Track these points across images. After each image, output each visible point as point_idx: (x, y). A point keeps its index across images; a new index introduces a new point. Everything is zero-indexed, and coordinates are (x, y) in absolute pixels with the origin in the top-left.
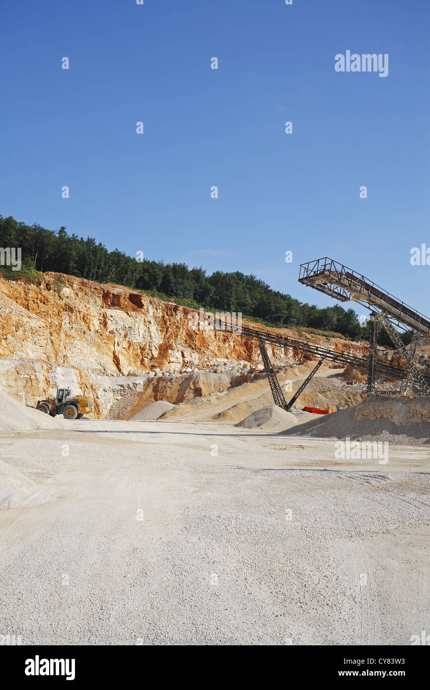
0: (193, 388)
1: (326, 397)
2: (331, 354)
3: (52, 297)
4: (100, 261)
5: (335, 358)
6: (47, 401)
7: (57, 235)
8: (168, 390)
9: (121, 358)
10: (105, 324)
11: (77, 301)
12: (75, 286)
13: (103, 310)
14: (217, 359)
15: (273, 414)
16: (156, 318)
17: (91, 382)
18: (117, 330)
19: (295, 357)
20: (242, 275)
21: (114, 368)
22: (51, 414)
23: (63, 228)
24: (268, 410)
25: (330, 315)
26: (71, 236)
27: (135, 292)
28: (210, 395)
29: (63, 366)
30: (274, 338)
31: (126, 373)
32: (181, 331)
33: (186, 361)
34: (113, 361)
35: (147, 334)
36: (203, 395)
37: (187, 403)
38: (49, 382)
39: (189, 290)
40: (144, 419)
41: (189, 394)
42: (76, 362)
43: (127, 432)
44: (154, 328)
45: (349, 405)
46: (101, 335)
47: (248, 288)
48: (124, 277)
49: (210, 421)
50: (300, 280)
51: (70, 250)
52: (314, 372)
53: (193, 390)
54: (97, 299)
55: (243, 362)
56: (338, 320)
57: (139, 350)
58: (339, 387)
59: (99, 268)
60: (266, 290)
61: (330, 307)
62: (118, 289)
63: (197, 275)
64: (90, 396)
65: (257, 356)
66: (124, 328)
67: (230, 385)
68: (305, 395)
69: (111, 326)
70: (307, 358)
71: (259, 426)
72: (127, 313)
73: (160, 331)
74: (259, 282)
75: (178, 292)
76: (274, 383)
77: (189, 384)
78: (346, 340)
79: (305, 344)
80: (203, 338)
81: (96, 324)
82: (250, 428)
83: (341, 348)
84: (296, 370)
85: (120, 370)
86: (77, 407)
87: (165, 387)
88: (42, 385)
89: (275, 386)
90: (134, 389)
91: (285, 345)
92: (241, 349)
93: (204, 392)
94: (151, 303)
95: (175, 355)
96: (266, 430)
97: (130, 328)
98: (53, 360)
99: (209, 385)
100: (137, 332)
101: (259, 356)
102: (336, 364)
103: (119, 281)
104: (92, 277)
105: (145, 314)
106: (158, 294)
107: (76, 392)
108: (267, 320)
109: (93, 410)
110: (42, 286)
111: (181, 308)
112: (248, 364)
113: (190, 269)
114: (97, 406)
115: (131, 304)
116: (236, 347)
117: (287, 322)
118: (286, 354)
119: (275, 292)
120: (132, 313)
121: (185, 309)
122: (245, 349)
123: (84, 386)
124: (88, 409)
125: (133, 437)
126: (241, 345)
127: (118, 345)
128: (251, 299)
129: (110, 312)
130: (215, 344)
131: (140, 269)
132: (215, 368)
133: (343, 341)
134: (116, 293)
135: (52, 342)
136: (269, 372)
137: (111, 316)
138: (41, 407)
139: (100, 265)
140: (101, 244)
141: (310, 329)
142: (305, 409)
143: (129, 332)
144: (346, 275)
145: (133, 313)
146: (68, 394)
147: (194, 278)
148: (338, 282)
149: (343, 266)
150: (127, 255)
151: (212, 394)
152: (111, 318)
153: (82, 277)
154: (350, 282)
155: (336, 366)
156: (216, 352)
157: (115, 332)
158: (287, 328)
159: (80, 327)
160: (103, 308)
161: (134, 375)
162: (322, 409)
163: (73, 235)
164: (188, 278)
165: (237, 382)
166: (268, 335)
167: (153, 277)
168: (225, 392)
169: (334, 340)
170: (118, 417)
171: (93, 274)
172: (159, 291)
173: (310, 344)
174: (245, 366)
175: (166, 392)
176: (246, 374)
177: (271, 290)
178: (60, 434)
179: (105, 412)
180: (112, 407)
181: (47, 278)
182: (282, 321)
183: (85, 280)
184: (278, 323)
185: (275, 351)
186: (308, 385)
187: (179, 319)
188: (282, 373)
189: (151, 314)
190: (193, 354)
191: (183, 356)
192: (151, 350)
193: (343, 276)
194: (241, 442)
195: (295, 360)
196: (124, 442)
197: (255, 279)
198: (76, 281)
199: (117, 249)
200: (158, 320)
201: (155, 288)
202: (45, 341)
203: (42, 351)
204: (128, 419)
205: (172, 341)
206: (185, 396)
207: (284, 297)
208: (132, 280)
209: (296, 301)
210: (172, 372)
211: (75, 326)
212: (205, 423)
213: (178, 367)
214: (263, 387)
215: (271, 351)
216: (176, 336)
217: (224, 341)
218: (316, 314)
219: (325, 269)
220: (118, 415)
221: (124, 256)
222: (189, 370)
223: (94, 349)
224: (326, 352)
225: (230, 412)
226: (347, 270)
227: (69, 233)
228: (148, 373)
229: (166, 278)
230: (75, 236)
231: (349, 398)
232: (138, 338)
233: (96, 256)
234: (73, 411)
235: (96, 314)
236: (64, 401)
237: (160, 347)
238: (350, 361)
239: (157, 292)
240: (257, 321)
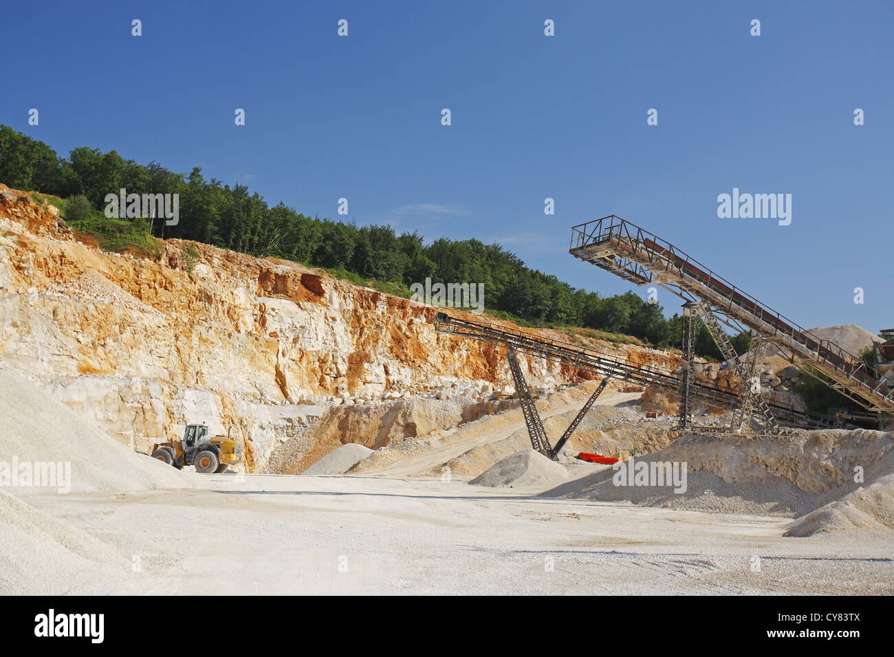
0: (402, 423)
1: (614, 437)
2: (622, 369)
3: (178, 279)
4: (255, 222)
5: (628, 376)
6: (170, 444)
7: (187, 181)
8: (363, 426)
9: (288, 376)
10: (263, 322)
11: (218, 285)
12: (216, 261)
13: (261, 300)
14: (441, 377)
15: (531, 464)
16: (343, 312)
17: (240, 414)
18: (281, 332)
19: (564, 374)
20: (480, 244)
21: (277, 391)
22: (175, 465)
23: (196, 170)
24: (523, 458)
25: (620, 308)
26: (209, 182)
27: (311, 271)
28: (429, 434)
29: (196, 389)
30: (531, 344)
31: (295, 399)
32: (384, 333)
33: (391, 381)
34: (276, 380)
35: (330, 337)
36: (418, 434)
37: (393, 447)
38: (173, 414)
39: (396, 268)
40: (325, 473)
41: (397, 434)
42: (216, 382)
43: (298, 493)
44: (340, 327)
45: (649, 451)
46: (256, 339)
47: (490, 265)
48: (294, 247)
49: (430, 476)
50: (572, 251)
51: (208, 204)
52: (594, 397)
53: (402, 426)
54: (250, 281)
55: (481, 383)
56: (632, 316)
57: (317, 363)
58: (633, 422)
59: (253, 232)
60: (518, 267)
61: (619, 295)
62: (284, 267)
63: (409, 244)
64: (239, 436)
65: (504, 371)
66: (293, 328)
67: (461, 419)
68: (580, 434)
69: (272, 325)
70: (583, 376)
71: (507, 482)
72: (299, 305)
73: (351, 332)
74: (508, 256)
75: (379, 272)
76: (531, 414)
77: (396, 417)
78: (644, 347)
79: (581, 353)
80: (419, 345)
81: (248, 321)
82: (493, 486)
83: (637, 360)
84: (566, 395)
85: (286, 395)
86: (217, 453)
87: (358, 422)
88: (162, 418)
89: (533, 420)
90: (308, 425)
91: (549, 354)
92: (480, 362)
93: (420, 429)
94: (336, 288)
95: (373, 371)
96: (518, 489)
97: (303, 327)
98: (179, 379)
99: (428, 418)
100: (313, 335)
101: (506, 373)
102: (630, 385)
103: (286, 252)
104: (243, 247)
105: (326, 305)
106: (348, 275)
107: (215, 430)
108: (519, 315)
109: (243, 459)
110: (163, 262)
111: (383, 296)
112: (490, 385)
113: (398, 235)
114: (250, 452)
115: (305, 290)
116: (471, 359)
117: (551, 319)
118: (549, 369)
119: (532, 271)
120: (306, 303)
121: (390, 298)
122: (485, 361)
123: (229, 420)
124: (234, 457)
125: (307, 501)
126: (479, 355)
127: (284, 355)
128: (495, 283)
129: (272, 303)
130: (437, 353)
131: (319, 235)
132: (438, 391)
133: (639, 349)
134: (280, 273)
135: (178, 350)
136: (523, 397)
137: (273, 310)
138: (159, 453)
139: (255, 228)
140: (256, 195)
141: (588, 330)
142: (582, 456)
143: (301, 335)
144: (644, 243)
145: (308, 305)
146: (204, 433)
147: (404, 250)
148: (633, 254)
149: (640, 229)
150: (298, 213)
151: (433, 433)
152: (272, 312)
153: (226, 246)
154: (651, 255)
155: (628, 389)
156: (440, 366)
157: (279, 334)
158: (551, 328)
159: (223, 327)
160: (259, 296)
161: (309, 403)
162: (608, 456)
163: (213, 181)
164: (394, 250)
165: (473, 414)
166: (522, 339)
167: (340, 248)
168: (454, 430)
169: (625, 347)
170: (283, 470)
171: (244, 242)
172: (349, 270)
173: (587, 352)
174: (485, 389)
175: (359, 429)
176: (486, 401)
177: (526, 269)
178: (189, 497)
179: (262, 461)
180: (273, 454)
181: (170, 248)
182: (543, 318)
183: (232, 252)
184: (537, 320)
185: (533, 364)
186: (585, 418)
187: (380, 313)
188: (543, 399)
189: (336, 306)
190: (402, 370)
191: (387, 372)
192: (336, 364)
193: (641, 245)
194: (479, 508)
195: (564, 378)
196: (293, 508)
197: (500, 251)
198: (218, 253)
199: (282, 204)
200: (347, 316)
201: (342, 265)
202: (167, 349)
203: (161, 365)
204: (299, 472)
205: (369, 348)
206: (389, 436)
207: (545, 280)
208: (306, 253)
209: (566, 285)
210: (369, 398)
211: (215, 324)
212: (421, 478)
213: (378, 390)
214: (514, 421)
215: (527, 365)
216: (376, 342)
217: (452, 348)
218: (598, 306)
219: (610, 234)
220: (282, 467)
221: (293, 214)
222: (396, 394)
223: (246, 361)
224: (612, 366)
225: (462, 461)
226: (646, 236)
227: (207, 179)
228: (332, 400)
229: (360, 248)
230: (216, 182)
231: (651, 439)
232: (315, 345)
233: (249, 215)
234: (211, 459)
235: (249, 306)
236: (196, 444)
237: (351, 357)
238: (651, 379)
239: (346, 271)
240: (503, 317)
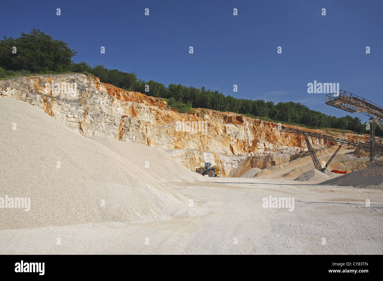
0: (270, 161)
1: (345, 164)
2: (347, 141)
3: (200, 120)
4: (221, 101)
5: (349, 144)
6: (201, 168)
7: (201, 91)
8: (258, 162)
9: (234, 147)
10: (225, 131)
11: (211, 121)
12: (210, 114)
13: (224, 125)
14: (283, 146)
15: (315, 174)
16: (250, 127)
17: (220, 159)
18: (231, 134)
19: (325, 144)
20: (293, 103)
21: (231, 152)
22: (202, 174)
23: (203, 87)
24: (312, 172)
25: (345, 121)
26: (207, 91)
27: (239, 115)
28: (280, 164)
29: (207, 152)
30: (313, 134)
31: (237, 154)
32: (263, 133)
33: (266, 148)
34: (230, 149)
35: (246, 135)
36: (276, 165)
37: (268, 169)
38: (201, 159)
39: (266, 112)
40: (247, 177)
41: (269, 164)
42: (213, 150)
43: (239, 183)
44: (249, 132)
45: (359, 169)
46: (224, 137)
47: (297, 110)
48: (233, 108)
49: (281, 178)
50: (326, 103)
51: (207, 97)
52: (337, 151)
53: (271, 162)
54: (221, 119)
55: (296, 148)
56: (349, 123)
57: (243, 143)
58: (352, 159)
59: (221, 105)
60: (307, 109)
61: (344, 117)
62: (231, 114)
63: (270, 105)
64: (221, 166)
65: (304, 144)
66: (235, 133)
67: (290, 160)
68: (332, 164)
69: (228, 132)
70: (332, 144)
71: (307, 180)
72: (236, 126)
73: (253, 133)
74: (303, 106)
75: (261, 114)
76: (314, 157)
77: (269, 159)
78: (354, 134)
79: (331, 137)
80: (275, 136)
81: (221, 131)
82: (302, 181)
83: (352, 138)
84: (326, 151)
85: (233, 153)
86: (214, 171)
87: (256, 161)
88: (198, 161)
89: (315, 159)
90: (241, 162)
91: (319, 138)
92: (295, 141)
93: (277, 163)
94: (247, 120)
95: (261, 145)
96: (311, 182)
97: (237, 132)
98: (202, 149)
99: (279, 159)
100: (241, 135)
101: (305, 144)
102: (349, 147)
103: (231, 110)
104: (218, 109)
105: (244, 125)
106: (250, 116)
107: (213, 164)
108: (308, 125)
109: (222, 173)
110: (195, 115)
111: (262, 122)
112: (299, 149)
113: (266, 102)
114: (224, 170)
115: (237, 121)
116: (292, 140)
117: (319, 126)
118: (320, 143)
119: (312, 110)
120: (238, 125)
121: (265, 122)
122: (297, 141)
123: (217, 161)
124: (219, 172)
125: (242, 185)
126: (295, 139)
127: (232, 141)
128: (299, 115)
129: (228, 125)
130: (281, 139)
131: (241, 104)
132: (282, 151)
133: (352, 135)
134: (230, 116)
135: (201, 141)
136: (311, 152)
137: (228, 127)
138: (198, 171)
139: (221, 103)
140: (221, 93)
141: (333, 129)
142: (333, 171)
143: (237, 135)
144: (353, 99)
145: (239, 126)
146: (210, 165)
147: (268, 107)
148: (349, 102)
149: (351, 94)
150: (234, 98)
151: (281, 164)
152: (228, 128)
153: (213, 109)
154: (356, 102)
155: (349, 148)
156: (282, 143)
157: (231, 135)
158: (320, 129)
159: (214, 133)
160: (224, 123)
161: (241, 155)
162: (343, 171)
163: (208, 90)
164: (265, 107)
165: (294, 158)
166: (309, 133)
167: (247, 107)
168: (288, 163)
169: (347, 134)
170: (234, 176)
171: (218, 108)
172: (251, 114)
173: (333, 136)
174: (297, 150)
175: (257, 163)
176: (298, 153)
177: (310, 110)
178: (207, 184)
179: (228, 174)
180: (231, 171)
181: (197, 111)
182: (317, 126)
183: (215, 111)
184: (314, 127)
185: (314, 141)
186: (334, 158)
187: (261, 127)
188: (318, 152)
189: (248, 125)
190: (270, 144)
191: (265, 145)
192: (248, 143)
193: (352, 99)
194: (298, 188)
195: (325, 145)
196: (238, 188)
197: (300, 105)
198: (211, 111)
199: (229, 95)
200: (251, 128)
201: (248, 112)
202: (198, 141)
203: (197, 145)
204: (239, 177)
205: (258, 138)
206: (267, 165)
207: (317, 113)
208: (237, 110)
209: (324, 114)
210: (259, 153)
211: (211, 133)
212: (278, 178)
213: (262, 151)
214: (309, 160)
215: (312, 142)
216: (261, 136)
217: (286, 137)
218: (336, 121)
219: (340, 96)
220: (235, 174)
221: (232, 98)
222: (268, 152)
223: (221, 144)
224: (343, 141)
225: (291, 173)
226: (353, 96)
227: (206, 89)
228: (248, 154)
229: (254, 107)
230: (209, 90)
231: (359, 165)
232: (242, 138)
233: (219, 99)
234: (213, 173)
235: (221, 127)
236: (208, 168)
237: (253, 141)
238: (358, 145)
239: (250, 114)
240: (303, 126)
